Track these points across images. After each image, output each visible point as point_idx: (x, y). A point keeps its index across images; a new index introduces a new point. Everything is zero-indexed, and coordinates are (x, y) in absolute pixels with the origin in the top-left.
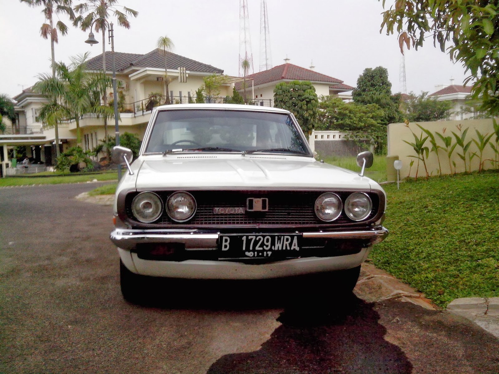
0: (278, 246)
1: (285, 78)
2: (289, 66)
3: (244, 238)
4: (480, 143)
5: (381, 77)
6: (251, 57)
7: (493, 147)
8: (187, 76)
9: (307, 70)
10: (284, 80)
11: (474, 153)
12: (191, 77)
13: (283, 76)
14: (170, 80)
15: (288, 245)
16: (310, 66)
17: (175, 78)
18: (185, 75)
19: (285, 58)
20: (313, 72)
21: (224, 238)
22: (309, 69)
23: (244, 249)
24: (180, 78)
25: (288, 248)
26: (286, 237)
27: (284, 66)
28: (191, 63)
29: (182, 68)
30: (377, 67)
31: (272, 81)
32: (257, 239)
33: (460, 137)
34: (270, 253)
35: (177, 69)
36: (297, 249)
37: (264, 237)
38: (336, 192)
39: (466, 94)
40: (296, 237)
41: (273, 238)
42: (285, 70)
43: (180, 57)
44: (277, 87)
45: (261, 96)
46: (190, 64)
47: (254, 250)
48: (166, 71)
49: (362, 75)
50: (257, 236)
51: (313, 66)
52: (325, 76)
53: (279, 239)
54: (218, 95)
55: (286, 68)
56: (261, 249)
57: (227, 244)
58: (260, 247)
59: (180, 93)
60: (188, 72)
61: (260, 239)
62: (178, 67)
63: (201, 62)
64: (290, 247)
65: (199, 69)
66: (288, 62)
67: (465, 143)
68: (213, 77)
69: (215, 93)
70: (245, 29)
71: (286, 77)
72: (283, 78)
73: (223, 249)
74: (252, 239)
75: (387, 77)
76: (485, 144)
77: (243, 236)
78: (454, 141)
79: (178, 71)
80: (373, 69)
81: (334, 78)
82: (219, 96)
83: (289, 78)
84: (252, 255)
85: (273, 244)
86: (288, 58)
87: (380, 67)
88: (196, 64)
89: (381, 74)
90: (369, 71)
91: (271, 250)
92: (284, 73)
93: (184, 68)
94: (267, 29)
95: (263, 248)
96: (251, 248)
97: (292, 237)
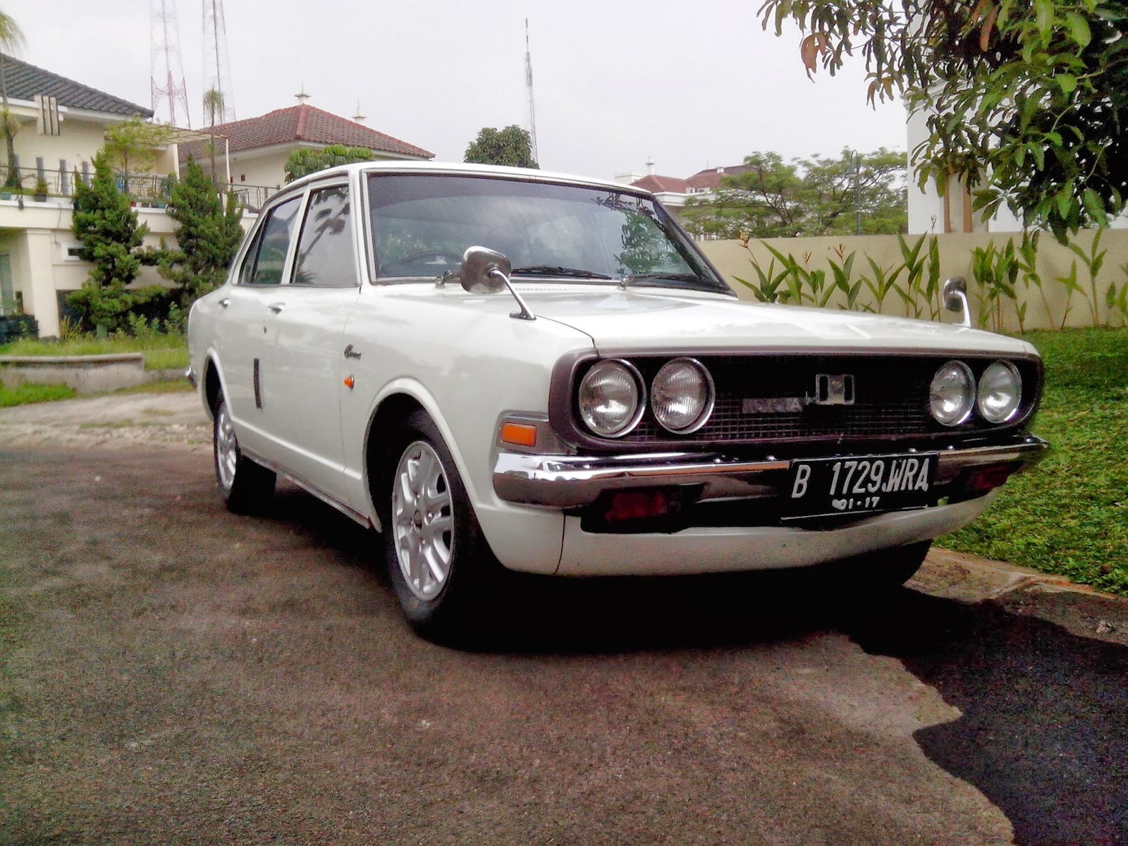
0: (894, 483)
1: (304, 140)
2: (310, 111)
3: (837, 467)
4: (876, 286)
5: (516, 149)
6: (182, 87)
7: (900, 291)
8: (61, 118)
9: (350, 123)
10: (301, 143)
11: (866, 304)
12: (71, 123)
13: (299, 133)
14: (19, 125)
15: (911, 479)
16: (356, 116)
17: (30, 122)
18: (54, 115)
19: (299, 93)
20: (364, 128)
21: (801, 467)
22: (353, 120)
23: (832, 492)
24: (40, 123)
25: (910, 487)
26: (911, 461)
27: (296, 111)
28: (67, 87)
29: (46, 98)
30: (508, 128)
31: (270, 143)
32: (860, 468)
33: (841, 267)
34: (876, 499)
35: (30, 98)
36: (925, 487)
37: (872, 461)
38: (963, 360)
39: (685, 197)
40: (927, 460)
41: (888, 462)
42: (301, 120)
43: (34, 70)
44: (291, 159)
45: (243, 178)
46: (62, 89)
47: (849, 495)
48: (5, 104)
49: (476, 142)
50: (860, 461)
51: (361, 115)
52: (393, 139)
53: (899, 466)
54: (147, 170)
55: (302, 114)
56: (863, 490)
57: (804, 482)
58: (860, 487)
59: (39, 161)
60: (62, 109)
61: (864, 468)
62: (36, 93)
63: (91, 85)
64: (914, 483)
65: (89, 104)
66: (306, 102)
67: (851, 283)
68: (134, 124)
69: (140, 167)
70: (164, 16)
71: (306, 137)
72: (298, 138)
73: (795, 495)
74: (851, 467)
75: (530, 152)
76: (888, 286)
77: (834, 462)
78: (830, 279)
79: (36, 103)
80: (500, 129)
81: (414, 147)
82: (153, 173)
83: (312, 139)
84: (843, 508)
85: (885, 479)
86: (305, 92)
87: (514, 127)
88: (80, 91)
89: (517, 142)
90: (490, 135)
91: (879, 493)
92: (300, 126)
93: (53, 99)
94: (219, 21)
95: (867, 490)
96: (845, 491)
97: (921, 460)
